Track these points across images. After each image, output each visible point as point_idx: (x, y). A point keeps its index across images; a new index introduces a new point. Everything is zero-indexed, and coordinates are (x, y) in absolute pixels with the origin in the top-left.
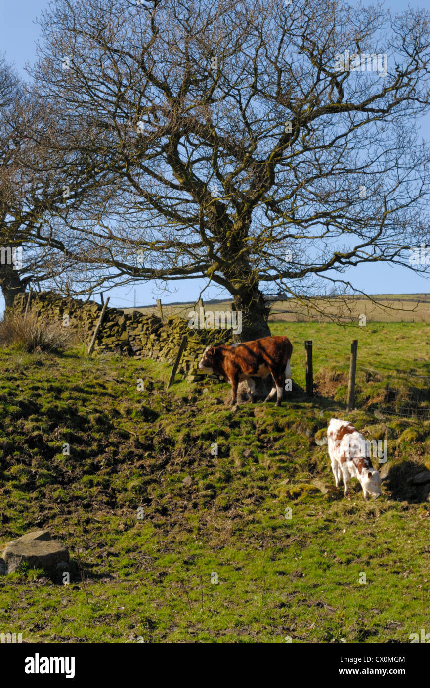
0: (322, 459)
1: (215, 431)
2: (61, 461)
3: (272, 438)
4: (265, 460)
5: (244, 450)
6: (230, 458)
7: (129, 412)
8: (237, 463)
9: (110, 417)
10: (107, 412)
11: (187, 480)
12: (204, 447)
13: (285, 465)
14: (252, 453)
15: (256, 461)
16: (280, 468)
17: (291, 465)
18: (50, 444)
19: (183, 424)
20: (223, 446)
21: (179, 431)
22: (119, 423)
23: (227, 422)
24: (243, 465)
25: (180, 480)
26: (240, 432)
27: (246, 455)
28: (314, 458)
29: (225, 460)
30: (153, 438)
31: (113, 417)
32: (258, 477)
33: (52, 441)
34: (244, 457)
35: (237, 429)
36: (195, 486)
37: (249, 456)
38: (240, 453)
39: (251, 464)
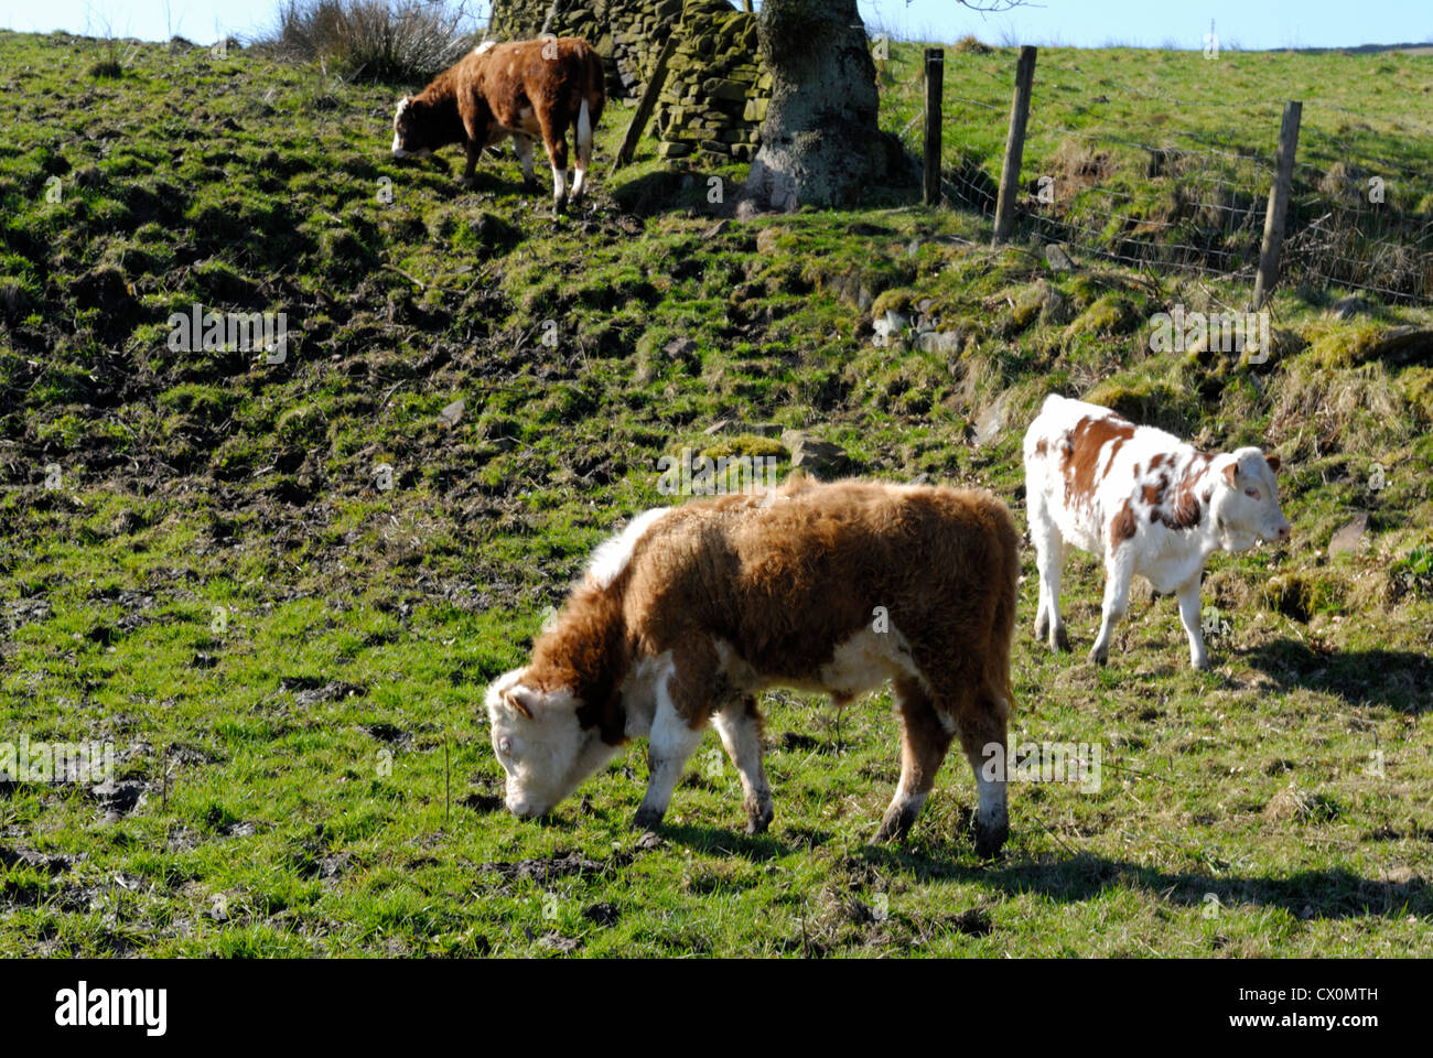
0: (870, 373)
1: (625, 285)
2: (141, 345)
3: (769, 312)
4: (717, 367)
5: (673, 339)
6: (628, 360)
7: (448, 228)
8: (641, 372)
9: (389, 239)
10: (385, 227)
11: (453, 411)
12: (581, 325)
13: (759, 382)
14: (692, 346)
15: (694, 369)
16: (740, 390)
17: (775, 383)
18: (147, 299)
19: (557, 264)
20: (626, 325)
21: (535, 281)
22: (406, 255)
23: (672, 262)
24: (653, 378)
25: (434, 410)
26: (695, 290)
27: (672, 350)
28: (850, 369)
29: (614, 362)
30: (463, 297)
31: (397, 240)
32: (672, 414)
33: (155, 292)
34: (665, 356)
35: (691, 281)
36: (467, 428)
37: (680, 354)
38: (656, 346)
39: (674, 377)
